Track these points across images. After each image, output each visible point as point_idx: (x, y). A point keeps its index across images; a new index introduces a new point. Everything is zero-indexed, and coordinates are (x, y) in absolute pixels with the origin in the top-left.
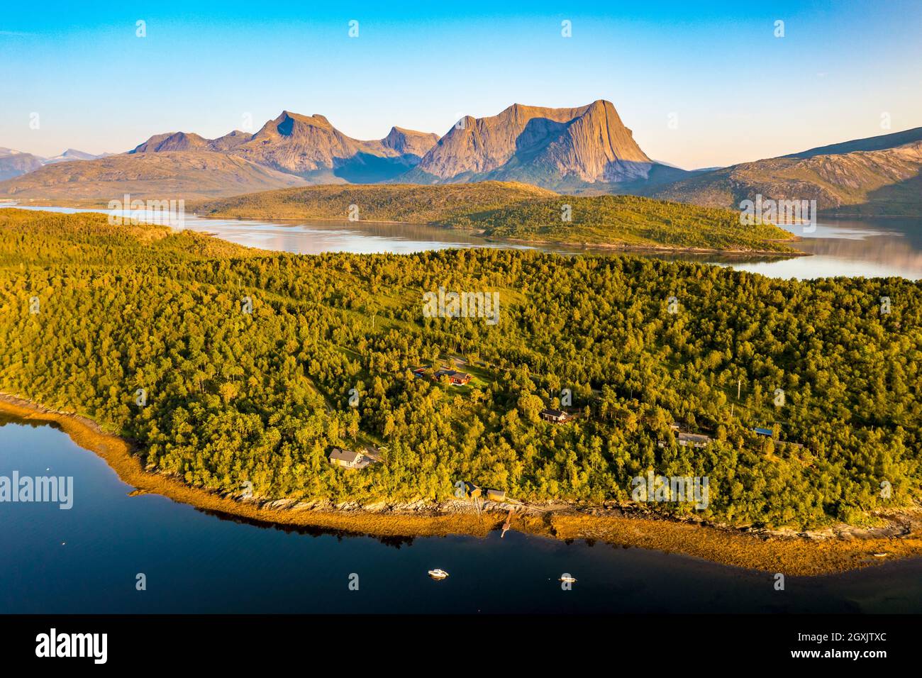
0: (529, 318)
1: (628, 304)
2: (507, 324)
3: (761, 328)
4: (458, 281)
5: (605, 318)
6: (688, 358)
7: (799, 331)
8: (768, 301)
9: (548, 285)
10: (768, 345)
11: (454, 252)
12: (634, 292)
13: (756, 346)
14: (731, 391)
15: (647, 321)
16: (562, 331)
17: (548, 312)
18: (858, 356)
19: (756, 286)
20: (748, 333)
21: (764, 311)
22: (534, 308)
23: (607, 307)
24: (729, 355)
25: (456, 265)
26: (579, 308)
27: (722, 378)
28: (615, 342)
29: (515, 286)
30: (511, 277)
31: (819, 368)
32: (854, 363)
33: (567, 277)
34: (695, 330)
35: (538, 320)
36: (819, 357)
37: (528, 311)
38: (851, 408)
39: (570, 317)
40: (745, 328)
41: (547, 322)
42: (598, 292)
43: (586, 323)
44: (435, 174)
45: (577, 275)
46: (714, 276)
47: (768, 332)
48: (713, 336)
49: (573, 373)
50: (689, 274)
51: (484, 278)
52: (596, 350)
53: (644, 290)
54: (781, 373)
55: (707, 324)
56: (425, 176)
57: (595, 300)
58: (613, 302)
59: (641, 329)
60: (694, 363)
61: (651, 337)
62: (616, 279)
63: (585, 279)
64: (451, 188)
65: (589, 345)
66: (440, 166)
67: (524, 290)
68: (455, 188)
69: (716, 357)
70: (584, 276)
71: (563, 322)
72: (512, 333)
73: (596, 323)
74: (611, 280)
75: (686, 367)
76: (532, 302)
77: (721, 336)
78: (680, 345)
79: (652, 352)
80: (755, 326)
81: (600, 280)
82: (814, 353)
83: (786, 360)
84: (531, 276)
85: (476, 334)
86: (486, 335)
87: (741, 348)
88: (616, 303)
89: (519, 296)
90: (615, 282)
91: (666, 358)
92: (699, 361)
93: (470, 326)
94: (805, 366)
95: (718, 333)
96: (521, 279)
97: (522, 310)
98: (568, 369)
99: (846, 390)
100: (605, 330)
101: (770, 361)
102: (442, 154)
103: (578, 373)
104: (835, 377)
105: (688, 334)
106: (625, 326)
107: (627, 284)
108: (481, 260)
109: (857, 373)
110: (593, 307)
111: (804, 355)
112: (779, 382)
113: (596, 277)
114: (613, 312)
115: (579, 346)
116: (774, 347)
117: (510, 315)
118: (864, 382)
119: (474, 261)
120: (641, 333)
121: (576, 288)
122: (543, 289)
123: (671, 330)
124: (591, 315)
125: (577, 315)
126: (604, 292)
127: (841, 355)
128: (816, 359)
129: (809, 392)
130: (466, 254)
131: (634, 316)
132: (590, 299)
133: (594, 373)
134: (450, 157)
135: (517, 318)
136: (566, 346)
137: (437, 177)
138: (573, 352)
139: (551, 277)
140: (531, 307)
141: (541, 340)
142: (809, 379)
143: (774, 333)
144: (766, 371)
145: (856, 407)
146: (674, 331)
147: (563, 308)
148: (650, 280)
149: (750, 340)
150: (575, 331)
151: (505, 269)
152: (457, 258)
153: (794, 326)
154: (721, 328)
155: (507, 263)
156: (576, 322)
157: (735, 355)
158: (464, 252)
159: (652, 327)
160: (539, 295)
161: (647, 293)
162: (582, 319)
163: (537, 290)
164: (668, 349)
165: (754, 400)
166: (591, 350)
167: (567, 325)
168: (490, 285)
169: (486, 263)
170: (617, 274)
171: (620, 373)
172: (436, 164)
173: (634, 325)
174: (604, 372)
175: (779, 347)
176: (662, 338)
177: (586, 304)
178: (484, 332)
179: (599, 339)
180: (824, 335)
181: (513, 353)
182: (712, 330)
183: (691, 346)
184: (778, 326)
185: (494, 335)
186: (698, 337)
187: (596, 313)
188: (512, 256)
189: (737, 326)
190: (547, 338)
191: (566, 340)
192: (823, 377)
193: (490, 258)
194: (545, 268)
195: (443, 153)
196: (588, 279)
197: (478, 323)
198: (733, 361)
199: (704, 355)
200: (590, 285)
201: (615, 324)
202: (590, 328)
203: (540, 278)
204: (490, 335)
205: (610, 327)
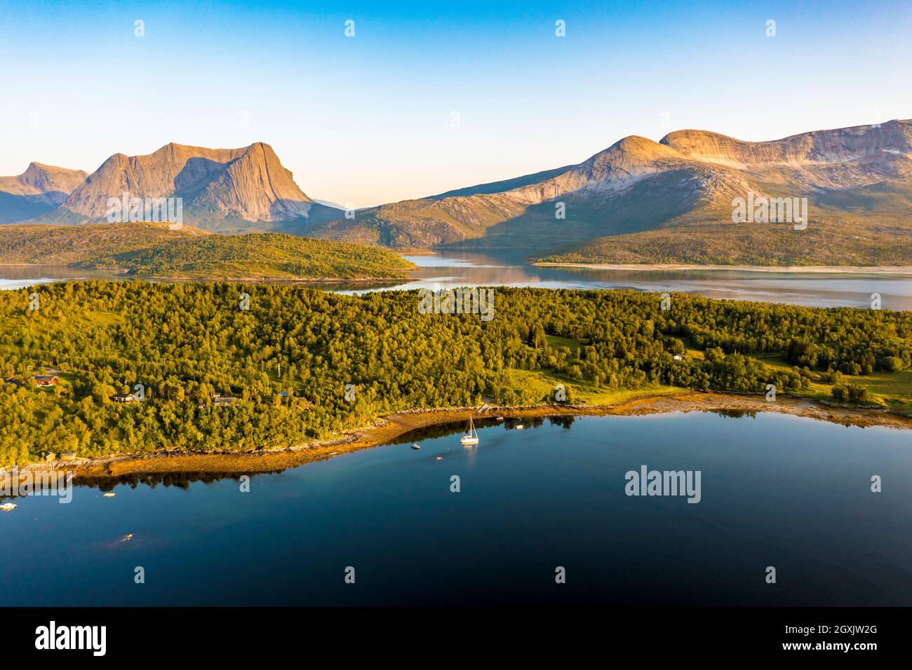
0: (123, 333)
1: (210, 318)
2: (103, 340)
3: (304, 327)
4: (60, 308)
5: (190, 329)
6: (248, 352)
7: (329, 327)
8: (317, 308)
9: (145, 307)
10: (306, 339)
11: (63, 285)
12: (218, 309)
13: (299, 340)
14: (273, 373)
15: (222, 330)
16: (152, 342)
17: (141, 328)
18: (362, 340)
19: (312, 299)
20: (295, 331)
21: (309, 315)
22: (130, 327)
23: (192, 321)
24: (279, 347)
25: (62, 296)
26: (168, 324)
27: (269, 364)
28: (193, 346)
29: (116, 310)
30: (112, 303)
31: (337, 351)
32: (358, 345)
33: (163, 300)
34: (259, 332)
35: (131, 334)
36: (337, 343)
37: (123, 328)
38: (352, 374)
39: (160, 331)
40: (293, 328)
41: (139, 336)
42: (187, 311)
43: (173, 334)
44: (83, 214)
45: (172, 297)
46: (284, 293)
47: (308, 329)
48: (270, 336)
49: (152, 370)
50: (265, 293)
51: (87, 305)
52: (177, 353)
53: (226, 307)
54: (310, 356)
55: (268, 328)
56: (71, 216)
57: (184, 316)
58: (199, 317)
59: (216, 335)
60: (251, 356)
61: (224, 340)
62: (205, 299)
63: (179, 301)
64: (95, 228)
65: (171, 350)
66: (89, 205)
67: (124, 313)
68: (99, 229)
69: (268, 350)
70: (178, 298)
71: (153, 335)
72: (109, 346)
73: (181, 334)
74: (201, 300)
75: (246, 360)
76: (129, 322)
77: (276, 335)
78: (245, 344)
79: (221, 351)
80: (299, 326)
81: (191, 301)
82: (335, 341)
83: (316, 348)
84: (130, 301)
85: (73, 350)
86: (82, 350)
87: (286, 342)
88: (202, 318)
89: (118, 317)
90: (205, 302)
91: (233, 355)
92: (255, 354)
93: (67, 343)
94: (328, 349)
95: (274, 333)
96: (122, 303)
97: (118, 328)
98: (147, 367)
99: (352, 363)
100: (187, 339)
101: (305, 350)
102: (91, 193)
103: (155, 370)
104: (345, 356)
105: (252, 336)
106: (204, 334)
107: (214, 303)
108: (89, 291)
109: (360, 351)
110: (181, 322)
111: (328, 343)
112: (309, 363)
113: (189, 299)
114: (197, 325)
115: (163, 351)
116: (309, 340)
117: (107, 332)
118: (362, 357)
119: (82, 292)
120: (216, 338)
121: (169, 309)
122: (140, 311)
123: (239, 334)
124: (178, 328)
125: (166, 328)
126: (193, 310)
127: (352, 341)
128: (335, 346)
129: (326, 366)
130: (74, 286)
131: (213, 327)
132: (180, 316)
133: (169, 368)
134: (100, 196)
135: (113, 335)
136: (152, 352)
137: (86, 217)
138: (157, 357)
139: (149, 300)
140: (127, 325)
141: (133, 350)
142: (328, 358)
143: (313, 330)
144: (302, 356)
145: (355, 374)
146: (242, 335)
147: (155, 324)
148: (233, 299)
149: (296, 336)
150: (162, 341)
151: (109, 296)
152: (65, 290)
153: (326, 324)
154: (277, 329)
155: (112, 292)
156: (164, 334)
157: (283, 348)
158: (72, 284)
159: (225, 333)
160: (137, 315)
161: (228, 309)
162: (170, 331)
163: (135, 312)
164: (234, 348)
165: (288, 376)
166: (173, 354)
167: (157, 338)
168: (92, 310)
169: (92, 294)
170: (207, 297)
171: (189, 367)
172: (85, 204)
173: (211, 333)
174: (177, 367)
175: (313, 339)
176: (231, 341)
177: (175, 319)
178: (82, 348)
179: (182, 344)
180: (345, 328)
181: (102, 360)
182: (270, 331)
183: (253, 345)
184: (316, 325)
185: (90, 349)
186: (259, 337)
187: (183, 326)
188: (119, 286)
189: (288, 327)
190: (138, 349)
191: (153, 348)
192: (336, 357)
193: (97, 289)
194: (144, 294)
195: (93, 191)
196: (181, 300)
197: (76, 341)
198: (281, 352)
199: (260, 350)
200: (182, 306)
201: (196, 334)
202: (175, 337)
203: (139, 302)
204: (87, 350)
205: (192, 335)
